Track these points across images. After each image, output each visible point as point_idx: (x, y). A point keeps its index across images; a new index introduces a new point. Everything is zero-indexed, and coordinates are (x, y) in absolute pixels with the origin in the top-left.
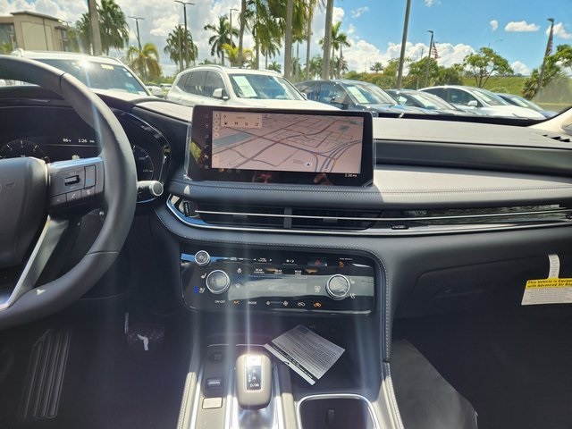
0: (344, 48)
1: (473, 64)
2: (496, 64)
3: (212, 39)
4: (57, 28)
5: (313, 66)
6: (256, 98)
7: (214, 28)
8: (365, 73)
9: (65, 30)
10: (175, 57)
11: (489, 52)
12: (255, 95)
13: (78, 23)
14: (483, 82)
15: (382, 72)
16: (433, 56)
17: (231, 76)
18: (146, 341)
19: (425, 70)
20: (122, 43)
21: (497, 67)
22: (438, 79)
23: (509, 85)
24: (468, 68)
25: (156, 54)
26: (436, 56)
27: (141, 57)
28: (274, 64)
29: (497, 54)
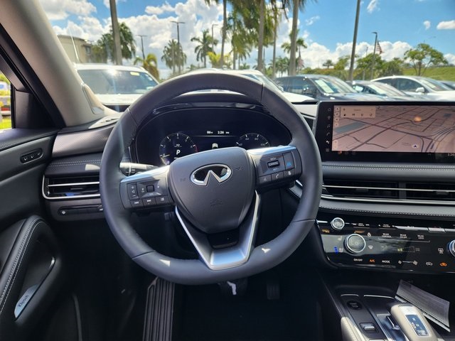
0: (302, 49)
1: (413, 58)
2: (433, 57)
3: (197, 48)
4: (83, 46)
7: (198, 40)
8: (318, 69)
9: (90, 47)
10: (169, 64)
11: (426, 47)
13: (99, 42)
14: (421, 71)
15: (332, 67)
16: (378, 52)
19: (371, 64)
20: (131, 55)
21: (433, 59)
22: (381, 71)
24: (408, 61)
25: (156, 62)
26: (380, 52)
27: (145, 65)
28: (245, 65)
29: (433, 49)
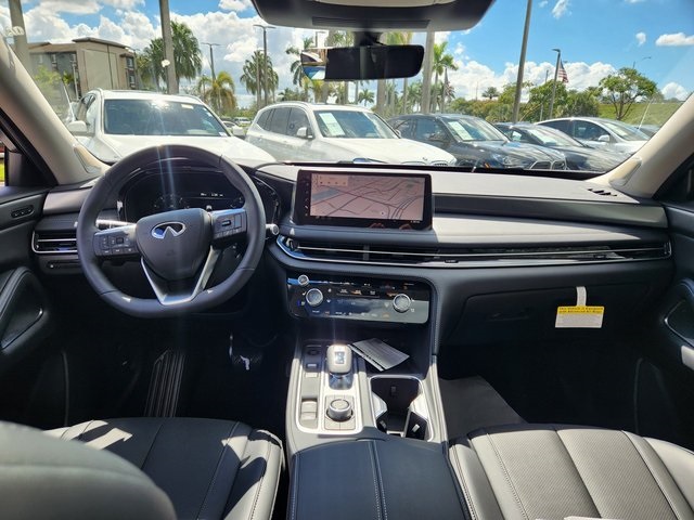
0: (450, 71)
1: (611, 89)
2: (641, 88)
3: (294, 65)
4: (122, 56)
5: (412, 93)
6: (344, 137)
7: (296, 52)
8: (475, 101)
9: (132, 58)
10: (252, 87)
11: (632, 74)
12: (342, 133)
13: (146, 50)
15: (496, 99)
16: (560, 79)
17: (317, 113)
18: (247, 361)
19: (550, 97)
20: (194, 73)
21: (642, 91)
22: (566, 106)
23: (661, 112)
24: (606, 92)
25: (231, 84)
26: (565, 78)
27: (215, 88)
28: (366, 92)
29: (642, 76)
